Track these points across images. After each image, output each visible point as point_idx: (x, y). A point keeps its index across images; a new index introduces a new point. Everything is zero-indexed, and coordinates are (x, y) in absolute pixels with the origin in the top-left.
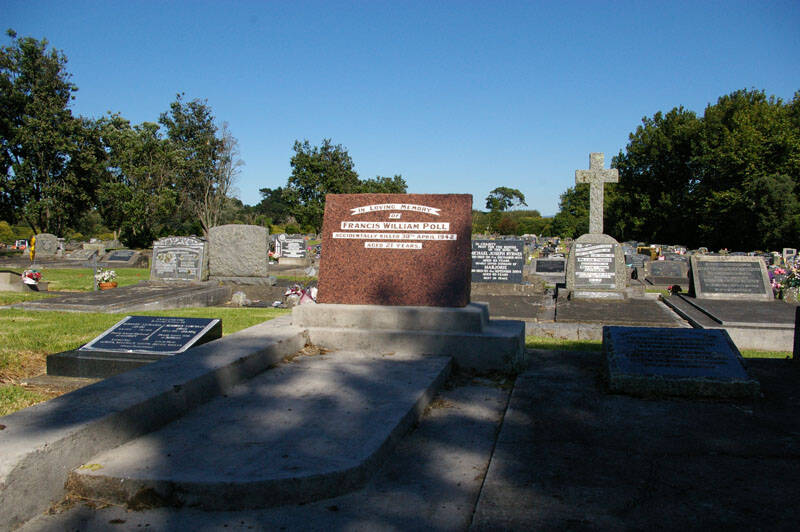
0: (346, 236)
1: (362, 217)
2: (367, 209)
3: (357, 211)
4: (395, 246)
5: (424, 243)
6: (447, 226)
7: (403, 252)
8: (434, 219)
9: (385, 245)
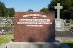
0: (21, 23)
1: (25, 18)
2: (27, 16)
3: (24, 16)
4: (35, 26)
5: (43, 25)
6: (49, 20)
7: (37, 27)
8: (46, 18)
9: (32, 26)
